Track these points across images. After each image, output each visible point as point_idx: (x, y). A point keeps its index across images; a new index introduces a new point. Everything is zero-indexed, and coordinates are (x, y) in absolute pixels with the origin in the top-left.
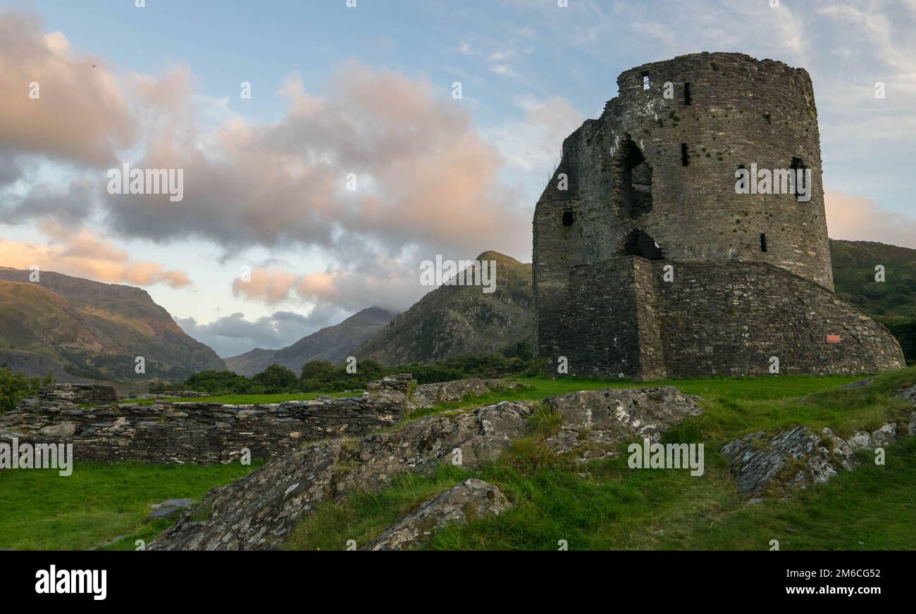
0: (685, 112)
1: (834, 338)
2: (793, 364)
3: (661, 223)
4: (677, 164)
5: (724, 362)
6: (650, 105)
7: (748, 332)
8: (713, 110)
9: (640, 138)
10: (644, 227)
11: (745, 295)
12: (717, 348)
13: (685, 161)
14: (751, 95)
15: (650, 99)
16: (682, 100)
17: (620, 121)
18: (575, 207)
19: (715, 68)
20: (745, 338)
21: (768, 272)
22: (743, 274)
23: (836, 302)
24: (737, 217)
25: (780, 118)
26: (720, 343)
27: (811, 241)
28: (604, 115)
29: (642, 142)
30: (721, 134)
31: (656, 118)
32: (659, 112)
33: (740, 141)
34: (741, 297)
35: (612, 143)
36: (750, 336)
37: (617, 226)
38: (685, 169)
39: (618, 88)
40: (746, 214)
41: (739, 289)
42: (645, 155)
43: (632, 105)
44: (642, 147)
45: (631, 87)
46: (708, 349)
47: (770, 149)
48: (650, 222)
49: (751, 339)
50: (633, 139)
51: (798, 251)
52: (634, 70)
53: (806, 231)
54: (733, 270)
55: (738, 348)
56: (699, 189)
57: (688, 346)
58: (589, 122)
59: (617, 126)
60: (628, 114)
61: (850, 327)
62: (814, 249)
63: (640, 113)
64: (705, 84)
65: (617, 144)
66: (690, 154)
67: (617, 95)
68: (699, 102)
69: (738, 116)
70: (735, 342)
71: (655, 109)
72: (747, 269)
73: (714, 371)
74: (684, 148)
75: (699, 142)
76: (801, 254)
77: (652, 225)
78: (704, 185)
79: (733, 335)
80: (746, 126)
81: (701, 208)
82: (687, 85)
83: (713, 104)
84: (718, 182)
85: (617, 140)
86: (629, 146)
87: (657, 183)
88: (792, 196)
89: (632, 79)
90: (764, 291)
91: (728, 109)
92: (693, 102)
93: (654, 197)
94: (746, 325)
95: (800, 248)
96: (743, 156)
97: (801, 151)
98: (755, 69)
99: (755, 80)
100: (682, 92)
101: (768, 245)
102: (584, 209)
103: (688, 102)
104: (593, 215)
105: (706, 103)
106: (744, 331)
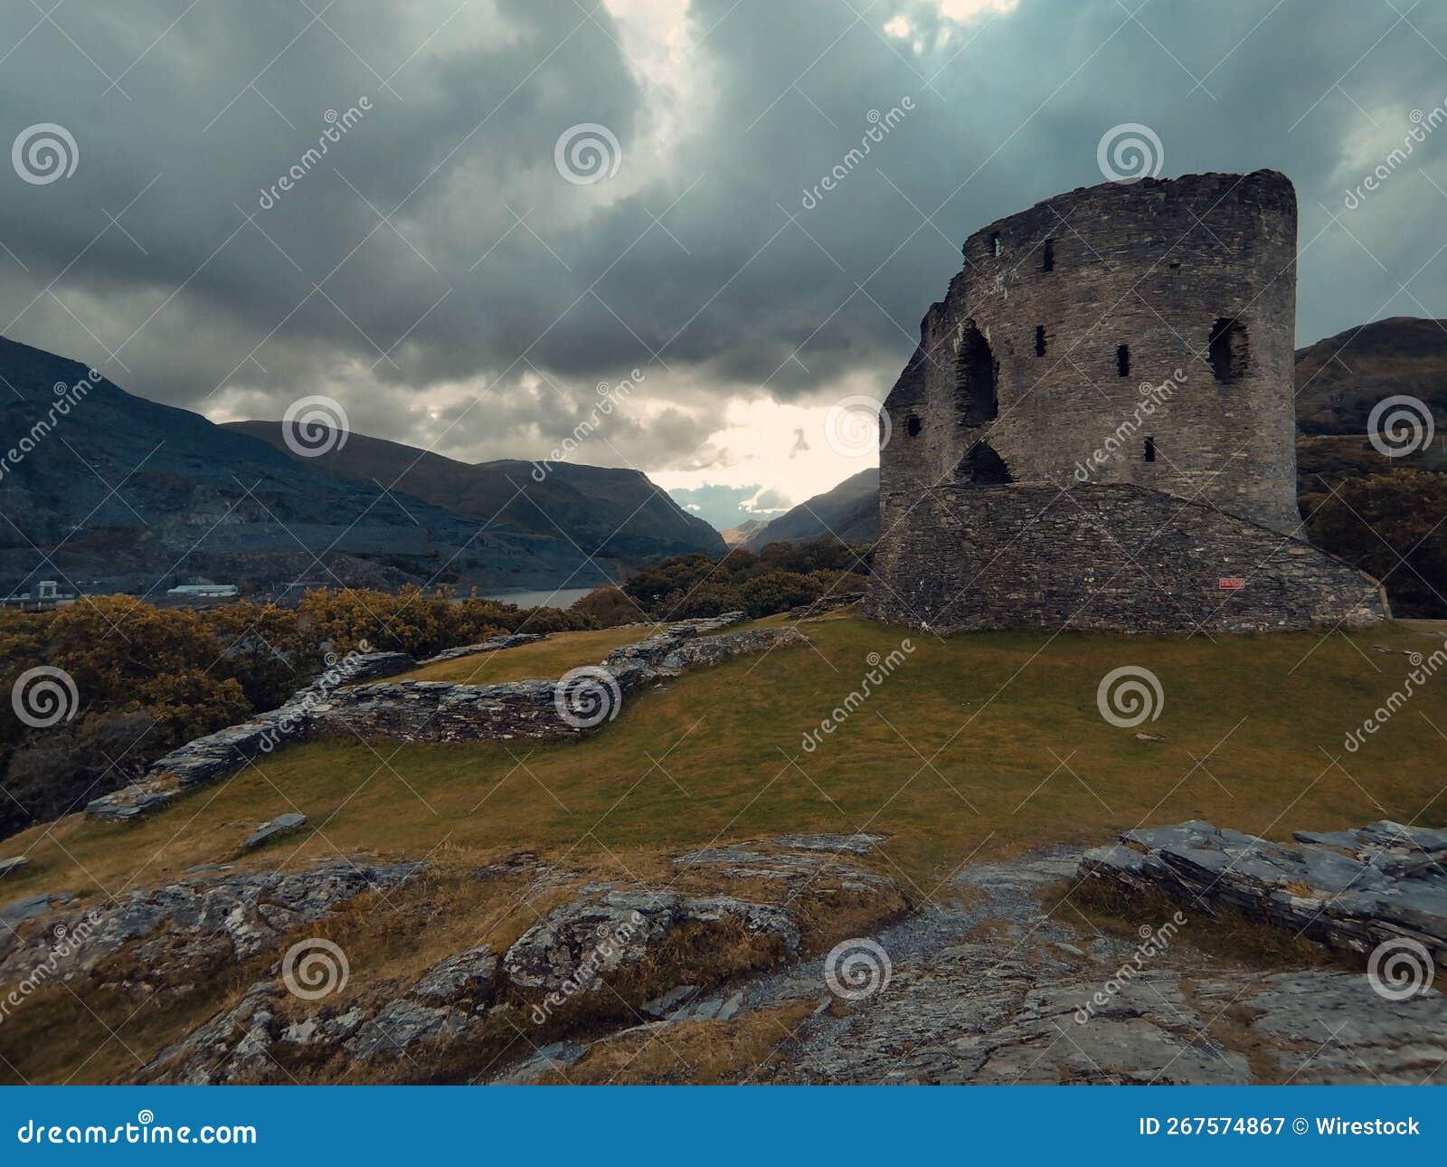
0: (1045, 281)
1: (1232, 583)
3: (1007, 433)
4: (1029, 353)
5: (1058, 613)
6: (999, 279)
7: (1093, 575)
8: (1084, 274)
9: (985, 325)
10: (988, 439)
11: (1095, 528)
12: (1050, 594)
13: (1041, 349)
14: (1150, 239)
15: (1000, 270)
16: (1040, 266)
17: (965, 304)
18: (921, 414)
20: (1088, 583)
21: (1134, 497)
22: (1094, 500)
23: (1245, 532)
24: (1110, 418)
25: (1198, 265)
26: (1055, 588)
27: (1239, 438)
28: (948, 297)
29: (988, 329)
30: (1094, 305)
31: (1006, 295)
32: (1009, 287)
33: (1124, 311)
34: (1089, 530)
35: (956, 336)
36: (1096, 581)
37: (959, 437)
38: (1040, 360)
39: (963, 259)
41: (1087, 521)
42: (991, 346)
43: (977, 281)
44: (988, 336)
45: (977, 257)
47: (1174, 315)
48: (991, 432)
49: (1097, 584)
50: (978, 327)
51: (1210, 455)
52: (983, 231)
53: (1231, 425)
54: (1081, 495)
55: (1079, 595)
56: (1056, 386)
58: (936, 306)
59: (960, 311)
60: (973, 293)
61: (1267, 566)
62: (1244, 449)
63: (986, 292)
64: (1075, 237)
65: (961, 334)
66: (1047, 339)
67: (961, 268)
68: (1063, 265)
69: (1124, 275)
70: (1074, 587)
71: (1006, 283)
72: (1102, 495)
74: (1040, 330)
75: (1062, 322)
76: (1216, 459)
77: (997, 435)
78: (1064, 380)
79: (1072, 580)
81: (1060, 411)
82: (1048, 243)
83: (1085, 264)
84: (1085, 374)
85: (961, 330)
86: (974, 336)
87: (1005, 382)
88: (1208, 377)
89: (981, 245)
90: (1123, 522)
91: (1106, 269)
92: (1056, 266)
93: (1001, 399)
94: (1091, 566)
95: (1215, 450)
96: (1127, 332)
97: (1236, 307)
98: (1162, 196)
99: (1159, 214)
100: (1041, 253)
101: (1157, 452)
102: (929, 415)
103: (1048, 268)
104: (937, 422)
105: (1074, 265)
106: (1087, 575)
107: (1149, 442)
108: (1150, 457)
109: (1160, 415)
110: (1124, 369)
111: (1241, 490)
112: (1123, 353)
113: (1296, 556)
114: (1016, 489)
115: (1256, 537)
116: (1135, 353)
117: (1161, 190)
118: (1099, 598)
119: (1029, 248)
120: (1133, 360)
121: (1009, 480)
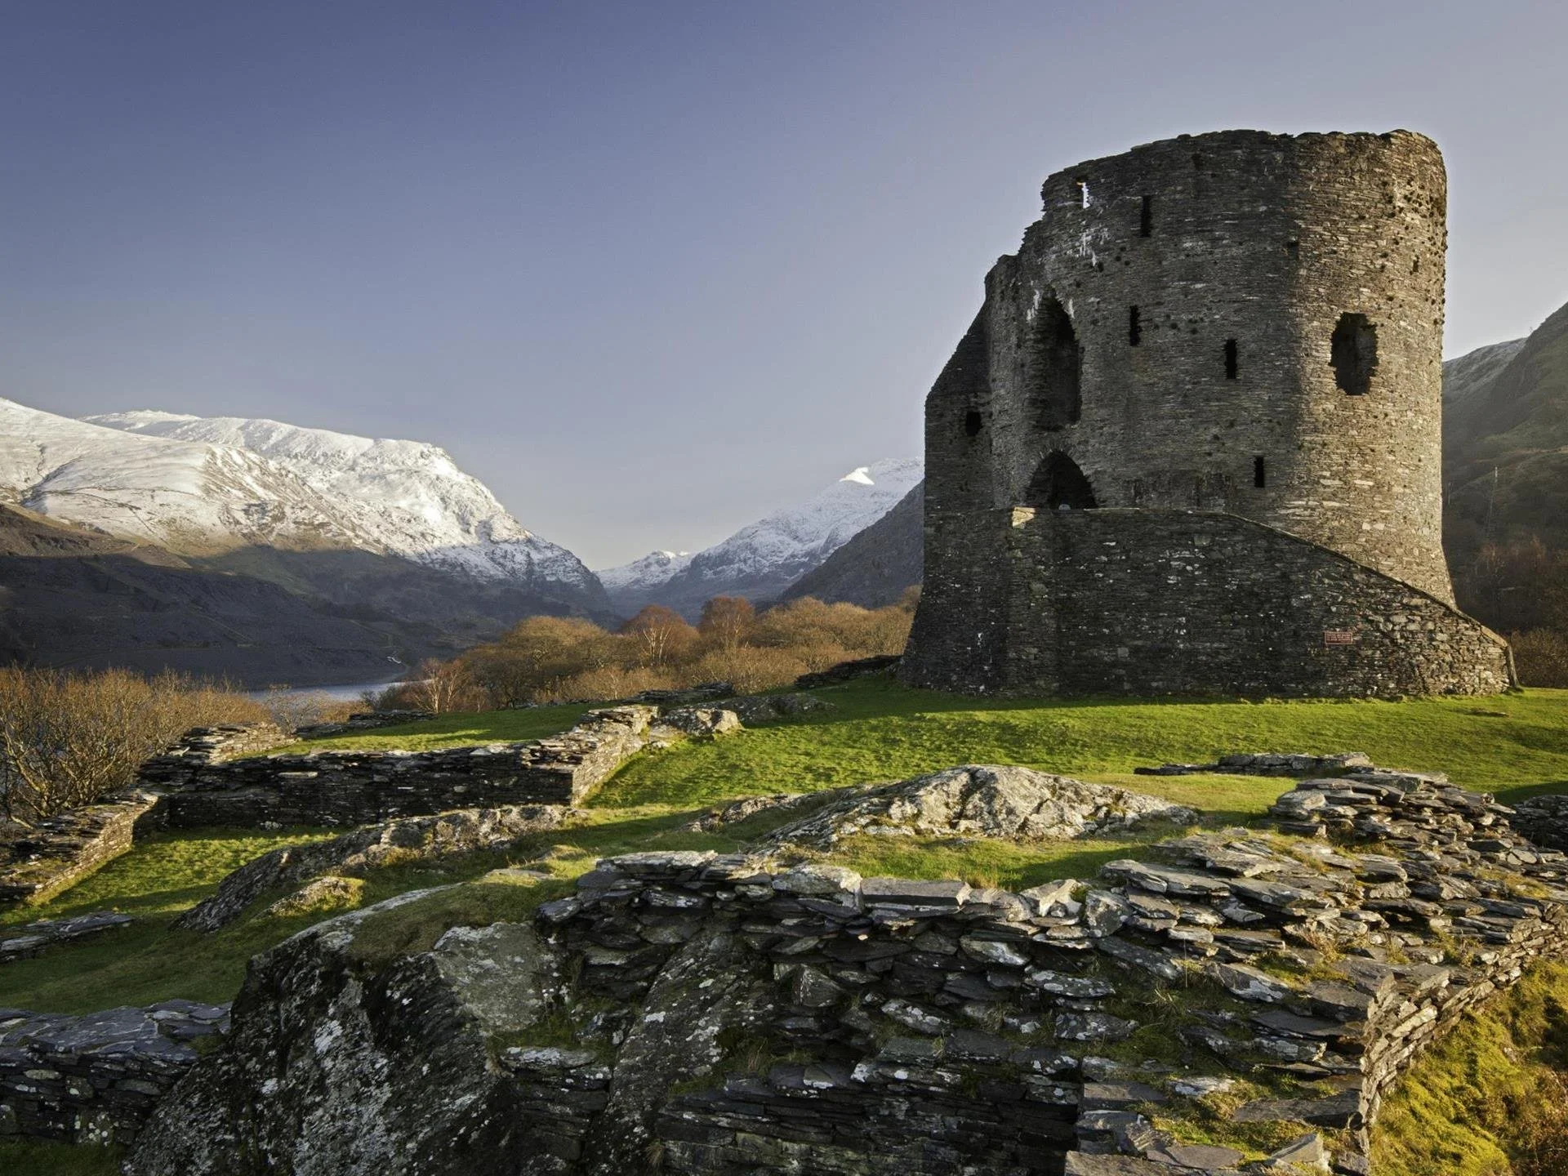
0: (1140, 250)
1: (1339, 637)
2: (1254, 678)
3: (1092, 441)
4: (1121, 341)
5: (1144, 673)
6: (1085, 238)
7: (1185, 627)
8: (1188, 245)
9: (1068, 296)
10: (1068, 447)
11: (1189, 568)
12: (1135, 651)
13: (1135, 336)
14: (1263, 209)
15: (1087, 226)
16: (1136, 228)
17: (1043, 265)
18: (983, 405)
19: (1198, 162)
20: (1179, 637)
21: (1234, 530)
22: (1190, 534)
24: (1215, 430)
25: (1320, 243)
26: (1139, 643)
27: (1364, 462)
28: (1021, 251)
29: (1071, 303)
30: (1199, 286)
31: (1094, 261)
32: (1099, 251)
33: (1233, 296)
34: (1183, 571)
35: (1030, 304)
36: (1188, 633)
37: (1032, 442)
38: (1134, 350)
39: (1042, 204)
40: (1232, 425)
41: (1179, 559)
42: (1074, 325)
43: (1059, 238)
44: (1071, 311)
45: (1060, 205)
46: (1123, 652)
48: (1076, 438)
49: (1189, 637)
50: (1059, 298)
52: (1068, 171)
54: (1175, 527)
55: (1168, 651)
56: (1153, 385)
57: (1094, 646)
58: (1005, 259)
59: (1038, 272)
60: (1054, 252)
62: (1367, 476)
63: (1070, 252)
64: (1178, 196)
65: (1036, 304)
66: (1142, 324)
67: (1039, 216)
68: (1163, 231)
70: (1164, 641)
71: (1093, 244)
72: (1198, 526)
73: (1127, 686)
74: (1134, 313)
75: (1159, 304)
76: (1337, 486)
77: (1079, 443)
78: (1163, 378)
79: (1161, 632)
80: (1247, 269)
81: (1156, 417)
82: (1147, 200)
83: (1188, 233)
84: (1187, 372)
85: (1037, 298)
86: (1053, 309)
87: (1090, 373)
88: (1330, 385)
89: (1064, 189)
90: (1221, 562)
91: (1215, 241)
92: (1154, 232)
93: (1084, 397)
94: (1183, 615)
95: (1335, 476)
96: (1235, 324)
97: (1364, 300)
98: (1280, 155)
100: (1138, 212)
101: (1268, 475)
102: (995, 409)
103: (1146, 232)
104: (1004, 420)
105: (1177, 232)
106: (1180, 626)
107: (1260, 463)
108: (1260, 481)
109: (1272, 430)
110: (1231, 370)
112: (1231, 348)
114: (1100, 515)
116: (1246, 349)
117: (1278, 149)
118: (1191, 653)
119: (1124, 204)
120: (1240, 360)
121: (1093, 503)
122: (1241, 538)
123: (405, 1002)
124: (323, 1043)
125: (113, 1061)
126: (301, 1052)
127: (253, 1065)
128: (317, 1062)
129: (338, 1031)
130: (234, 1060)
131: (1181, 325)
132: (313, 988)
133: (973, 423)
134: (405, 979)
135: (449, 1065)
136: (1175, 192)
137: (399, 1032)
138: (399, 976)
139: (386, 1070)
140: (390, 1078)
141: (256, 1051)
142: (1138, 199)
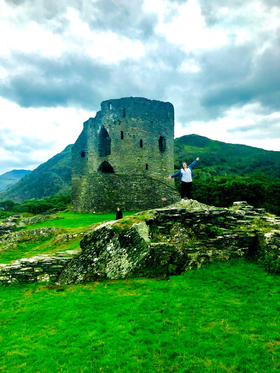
0: (123, 119)
1: (164, 199)
3: (113, 159)
4: (119, 138)
5: (128, 207)
6: (111, 116)
7: (136, 197)
8: (133, 120)
9: (107, 128)
11: (136, 185)
12: (126, 203)
13: (122, 137)
14: (147, 114)
15: (111, 113)
16: (122, 115)
17: (101, 120)
18: (86, 150)
19: (135, 103)
20: (135, 199)
22: (136, 178)
23: (166, 187)
24: (139, 158)
25: (156, 122)
26: (128, 201)
27: (164, 166)
28: (96, 117)
29: (108, 129)
30: (135, 128)
31: (113, 121)
32: (114, 119)
33: (141, 131)
34: (135, 186)
35: (98, 129)
36: (137, 199)
37: (99, 159)
38: (122, 140)
39: (101, 107)
40: (142, 157)
41: (135, 184)
42: (109, 134)
43: (105, 115)
44: (108, 131)
45: (105, 108)
46: (123, 203)
47: (152, 134)
48: (109, 159)
50: (105, 128)
51: (159, 169)
52: (107, 101)
53: (163, 163)
54: (133, 177)
55: (133, 202)
56: (126, 148)
58: (91, 119)
59: (100, 122)
60: (104, 118)
61: (170, 195)
62: (165, 168)
63: (108, 118)
64: (131, 109)
65: (100, 129)
66: (124, 135)
67: (100, 110)
68: (128, 116)
69: (141, 122)
71: (113, 117)
72: (138, 177)
73: (125, 210)
74: (122, 133)
75: (127, 131)
76: (160, 170)
77: (110, 159)
78: (128, 147)
79: (131, 199)
80: (144, 125)
81: (127, 155)
82: (124, 109)
83: (133, 117)
84: (133, 146)
85: (100, 128)
86: (104, 131)
87: (113, 145)
88: (159, 150)
89: (106, 104)
90: (142, 184)
91: (138, 119)
92: (126, 116)
93: (111, 150)
94: (136, 195)
95: (160, 168)
96: (142, 136)
97: (164, 134)
98: (149, 104)
99: (149, 108)
100: (122, 111)
101: (148, 168)
102: (89, 151)
103: (124, 116)
104: (92, 154)
105: (130, 117)
106: (135, 197)
107: (147, 165)
108: (147, 168)
109: (149, 158)
110: (141, 146)
111: (165, 178)
112: (141, 141)
113: (175, 193)
114: (117, 175)
115: (168, 189)
116: (144, 142)
117: (149, 102)
118: (137, 203)
119: (119, 109)
120: (143, 144)
121: (113, 172)
122: (146, 179)
123: (130, 237)
124: (109, 248)
125: (48, 262)
126: (104, 251)
127: (90, 256)
128: (108, 252)
129: (112, 245)
130: (84, 256)
131: (131, 136)
132: (106, 238)
133: (83, 155)
134: (129, 232)
135: (141, 248)
136: (130, 108)
137: (128, 243)
138: (128, 232)
139: (126, 251)
140: (127, 252)
141: (90, 253)
142: (122, 109)
